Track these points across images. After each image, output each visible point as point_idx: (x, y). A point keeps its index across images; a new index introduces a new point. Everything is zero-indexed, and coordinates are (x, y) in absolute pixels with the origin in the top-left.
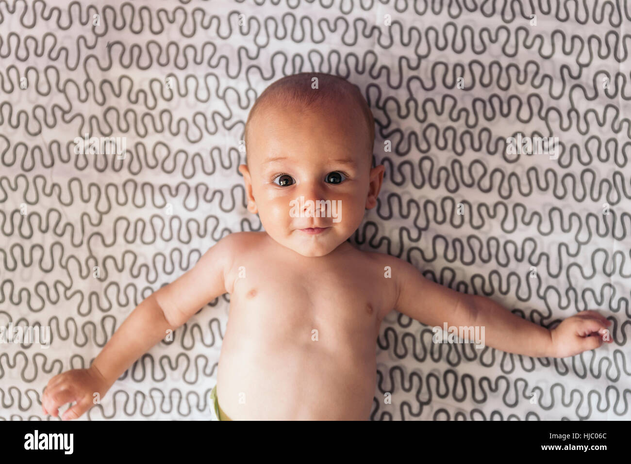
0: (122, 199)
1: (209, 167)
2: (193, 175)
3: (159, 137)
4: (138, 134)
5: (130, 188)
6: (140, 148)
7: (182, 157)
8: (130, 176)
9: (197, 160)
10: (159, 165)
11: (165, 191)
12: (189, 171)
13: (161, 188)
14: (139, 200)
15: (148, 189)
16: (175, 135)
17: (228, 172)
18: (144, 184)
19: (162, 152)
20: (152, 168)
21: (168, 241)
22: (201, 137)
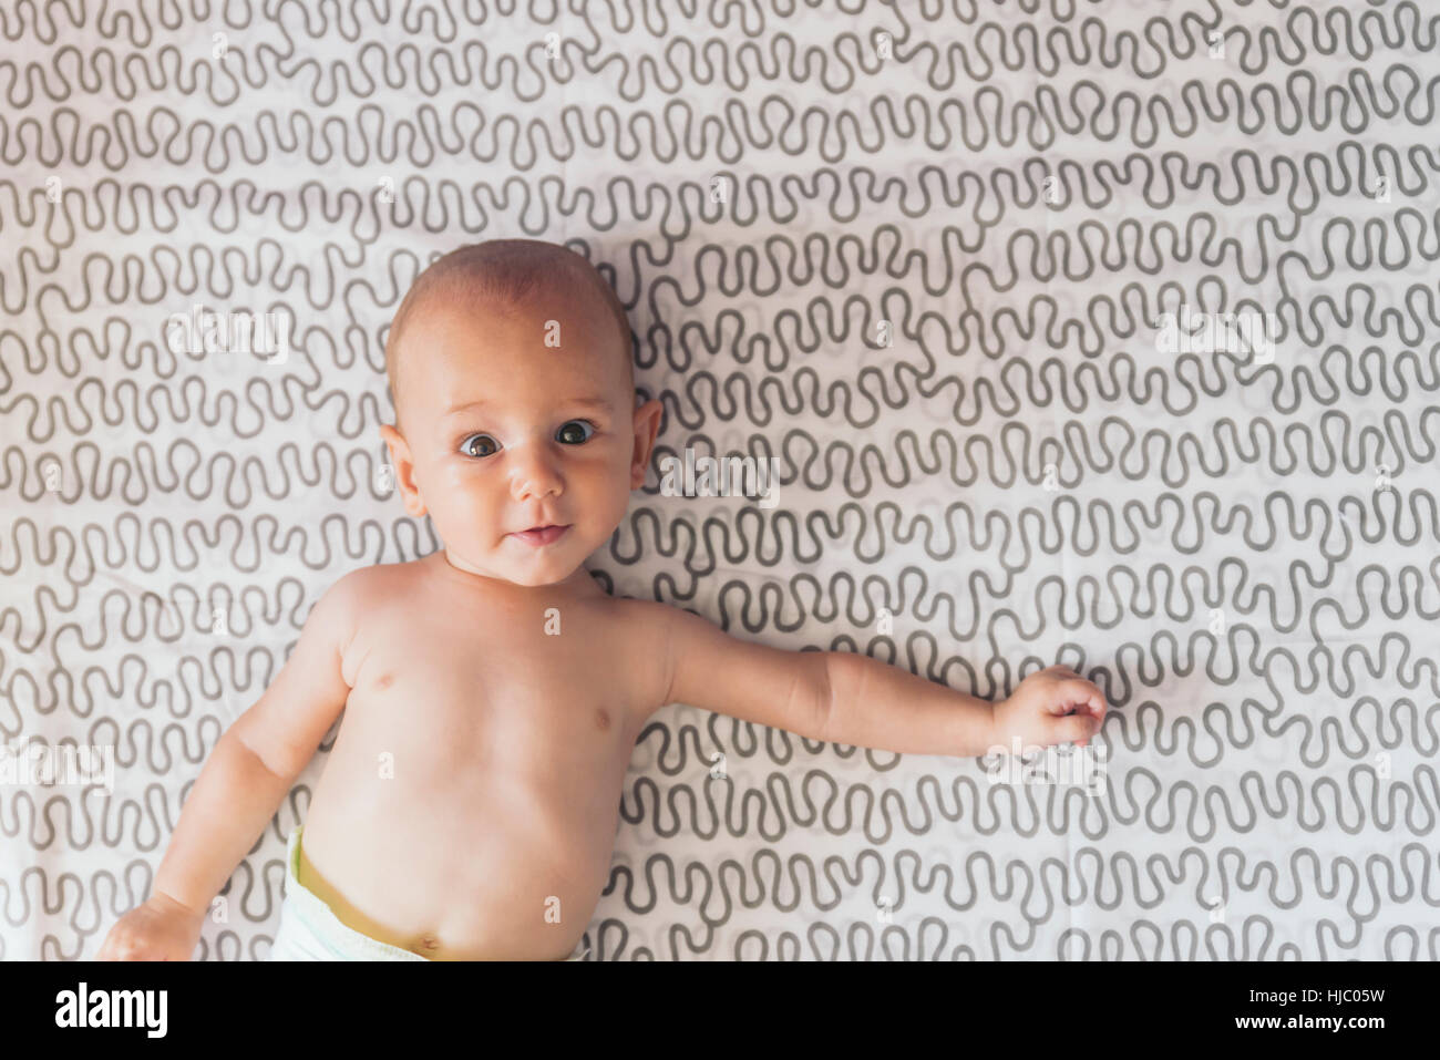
0: (94, 218)
1: (255, 150)
2: (224, 167)
3: (158, 99)
4: (119, 94)
5: (108, 195)
6: (124, 121)
7: (202, 134)
8: (107, 174)
9: (232, 138)
10: (160, 150)
11: (175, 197)
12: (217, 158)
13: (166, 193)
14: (127, 219)
15: (141, 196)
16: (189, 92)
17: (291, 157)
18: (134, 188)
19: (164, 126)
20: (148, 156)
21: (188, 293)
22: (237, 94)
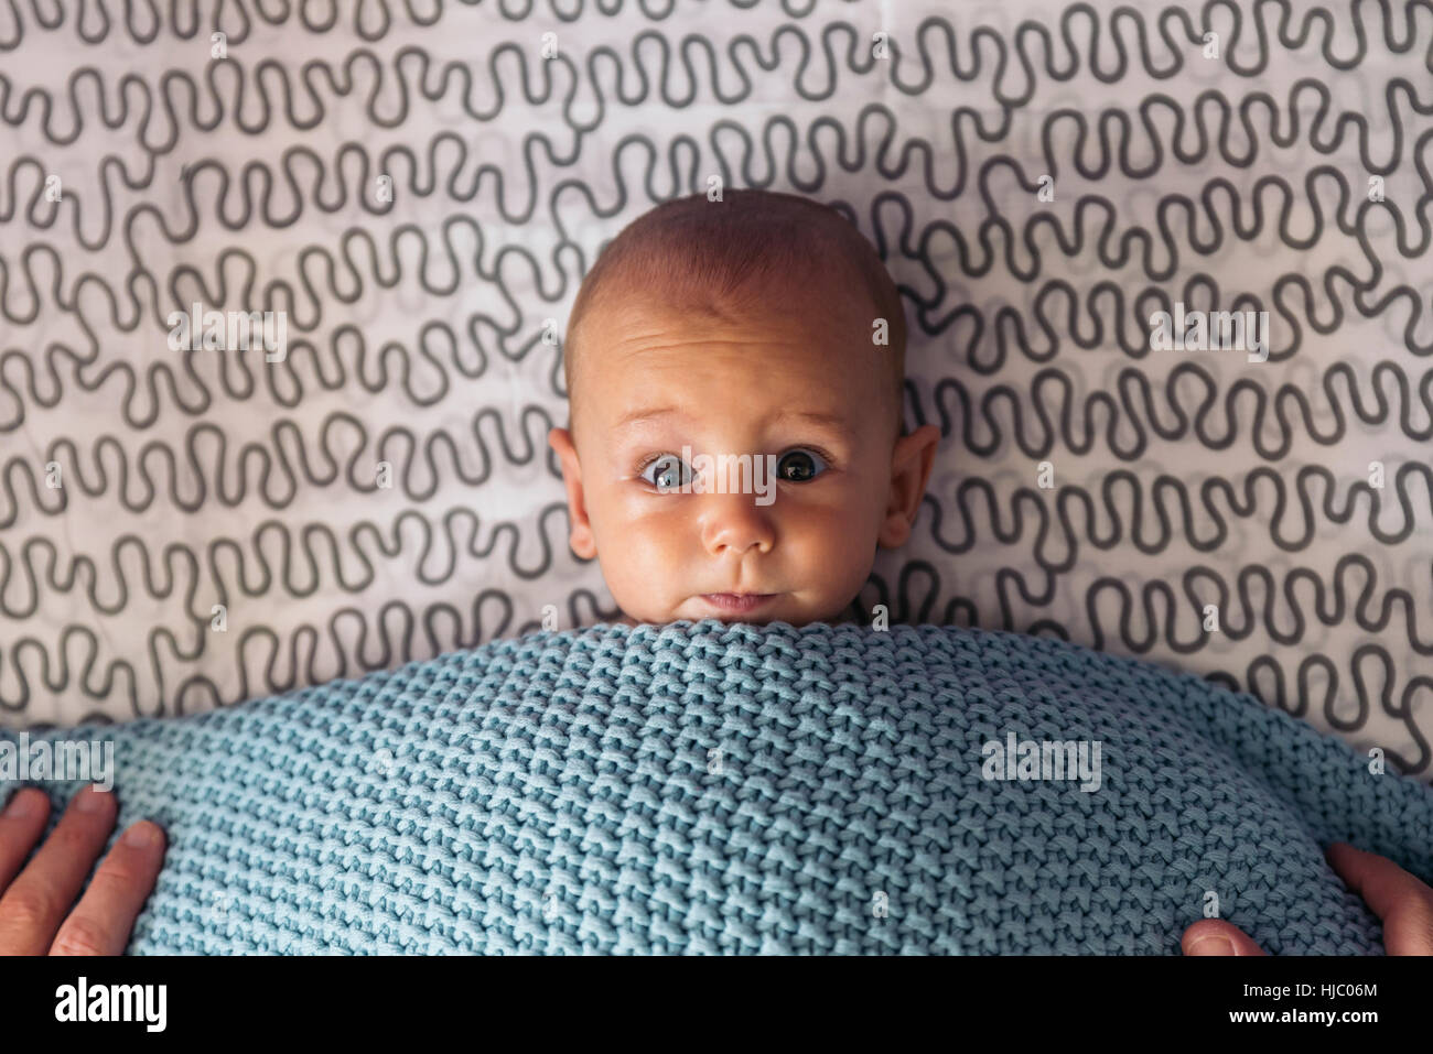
0: (255, 578)
1: (473, 463)
2: (432, 491)
3: (332, 402)
4: (278, 399)
5: (273, 545)
6: (288, 437)
7: (398, 447)
8: (269, 514)
9: (441, 451)
10: (340, 473)
11: (367, 540)
12: (421, 479)
13: (354, 534)
14: (301, 576)
15: (320, 543)
16: (377, 389)
17: (525, 471)
18: (310, 529)
19: (345, 440)
20: (325, 483)
22: (446, 388)
